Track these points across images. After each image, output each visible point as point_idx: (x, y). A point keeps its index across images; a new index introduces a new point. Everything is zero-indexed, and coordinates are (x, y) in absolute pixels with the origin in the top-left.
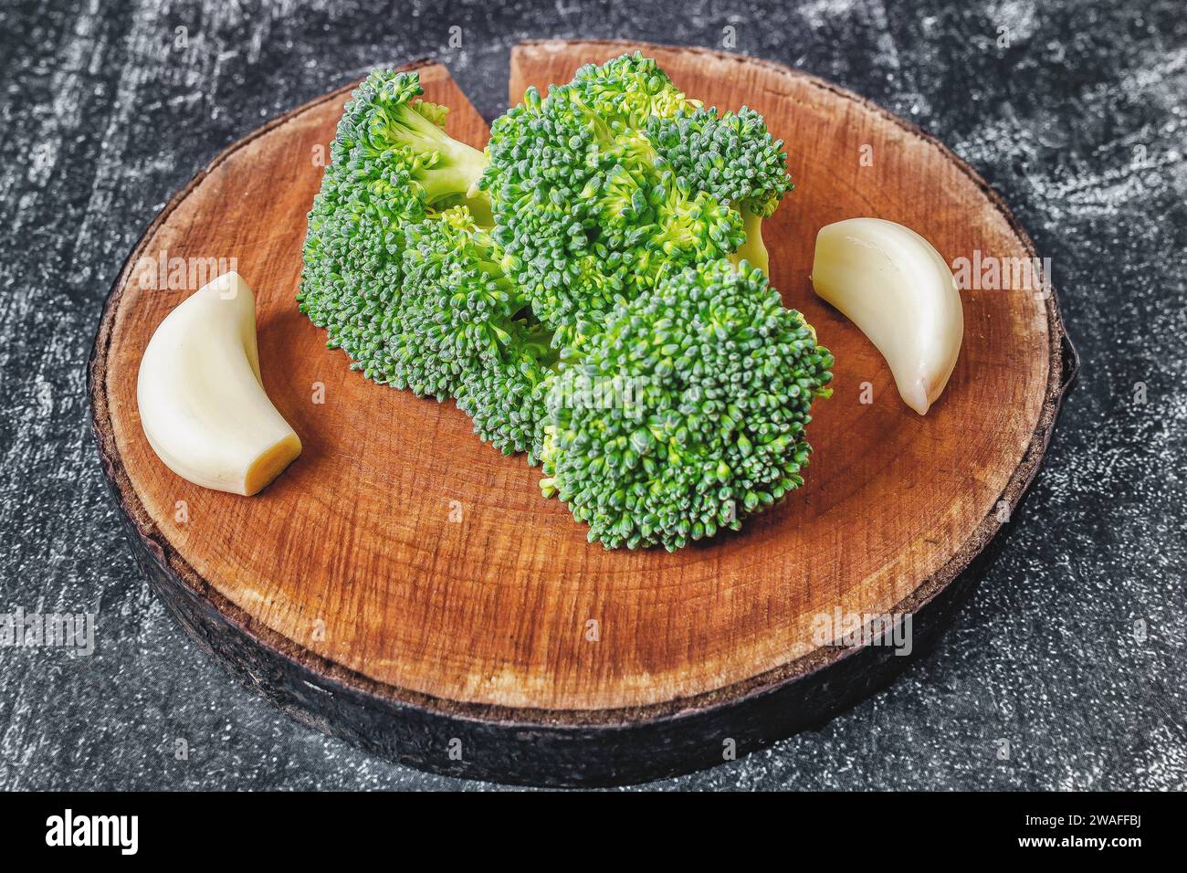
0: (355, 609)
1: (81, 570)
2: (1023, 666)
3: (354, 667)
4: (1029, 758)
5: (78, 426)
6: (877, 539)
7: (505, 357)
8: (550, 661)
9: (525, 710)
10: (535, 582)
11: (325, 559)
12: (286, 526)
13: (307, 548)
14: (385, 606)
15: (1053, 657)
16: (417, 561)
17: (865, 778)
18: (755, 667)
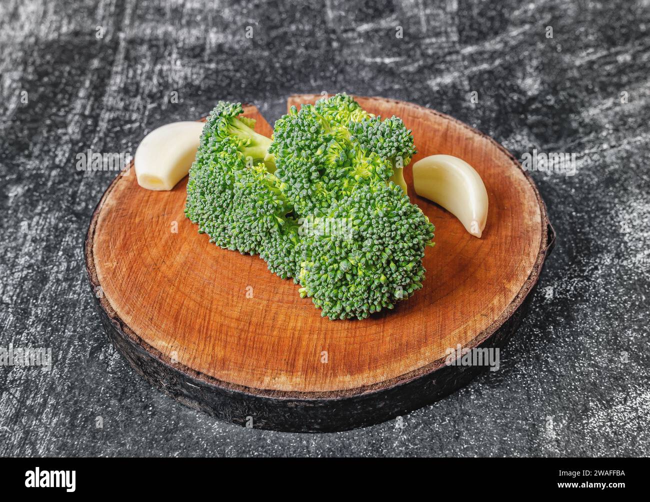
0: (211, 348)
1: (80, 339)
2: (530, 376)
3: (210, 374)
4: (532, 417)
5: (79, 274)
6: (459, 314)
7: (282, 232)
8: (303, 370)
9: (291, 392)
10: (296, 336)
11: (197, 327)
12: (178, 313)
13: (188, 322)
14: (225, 347)
15: (545, 372)
16: (240, 327)
17: (455, 427)
18: (400, 372)
